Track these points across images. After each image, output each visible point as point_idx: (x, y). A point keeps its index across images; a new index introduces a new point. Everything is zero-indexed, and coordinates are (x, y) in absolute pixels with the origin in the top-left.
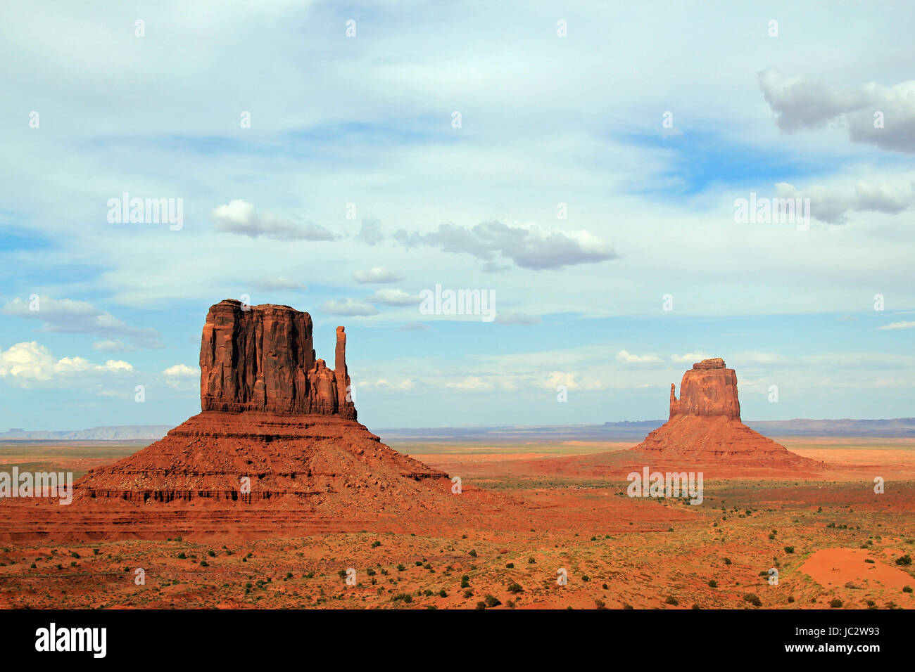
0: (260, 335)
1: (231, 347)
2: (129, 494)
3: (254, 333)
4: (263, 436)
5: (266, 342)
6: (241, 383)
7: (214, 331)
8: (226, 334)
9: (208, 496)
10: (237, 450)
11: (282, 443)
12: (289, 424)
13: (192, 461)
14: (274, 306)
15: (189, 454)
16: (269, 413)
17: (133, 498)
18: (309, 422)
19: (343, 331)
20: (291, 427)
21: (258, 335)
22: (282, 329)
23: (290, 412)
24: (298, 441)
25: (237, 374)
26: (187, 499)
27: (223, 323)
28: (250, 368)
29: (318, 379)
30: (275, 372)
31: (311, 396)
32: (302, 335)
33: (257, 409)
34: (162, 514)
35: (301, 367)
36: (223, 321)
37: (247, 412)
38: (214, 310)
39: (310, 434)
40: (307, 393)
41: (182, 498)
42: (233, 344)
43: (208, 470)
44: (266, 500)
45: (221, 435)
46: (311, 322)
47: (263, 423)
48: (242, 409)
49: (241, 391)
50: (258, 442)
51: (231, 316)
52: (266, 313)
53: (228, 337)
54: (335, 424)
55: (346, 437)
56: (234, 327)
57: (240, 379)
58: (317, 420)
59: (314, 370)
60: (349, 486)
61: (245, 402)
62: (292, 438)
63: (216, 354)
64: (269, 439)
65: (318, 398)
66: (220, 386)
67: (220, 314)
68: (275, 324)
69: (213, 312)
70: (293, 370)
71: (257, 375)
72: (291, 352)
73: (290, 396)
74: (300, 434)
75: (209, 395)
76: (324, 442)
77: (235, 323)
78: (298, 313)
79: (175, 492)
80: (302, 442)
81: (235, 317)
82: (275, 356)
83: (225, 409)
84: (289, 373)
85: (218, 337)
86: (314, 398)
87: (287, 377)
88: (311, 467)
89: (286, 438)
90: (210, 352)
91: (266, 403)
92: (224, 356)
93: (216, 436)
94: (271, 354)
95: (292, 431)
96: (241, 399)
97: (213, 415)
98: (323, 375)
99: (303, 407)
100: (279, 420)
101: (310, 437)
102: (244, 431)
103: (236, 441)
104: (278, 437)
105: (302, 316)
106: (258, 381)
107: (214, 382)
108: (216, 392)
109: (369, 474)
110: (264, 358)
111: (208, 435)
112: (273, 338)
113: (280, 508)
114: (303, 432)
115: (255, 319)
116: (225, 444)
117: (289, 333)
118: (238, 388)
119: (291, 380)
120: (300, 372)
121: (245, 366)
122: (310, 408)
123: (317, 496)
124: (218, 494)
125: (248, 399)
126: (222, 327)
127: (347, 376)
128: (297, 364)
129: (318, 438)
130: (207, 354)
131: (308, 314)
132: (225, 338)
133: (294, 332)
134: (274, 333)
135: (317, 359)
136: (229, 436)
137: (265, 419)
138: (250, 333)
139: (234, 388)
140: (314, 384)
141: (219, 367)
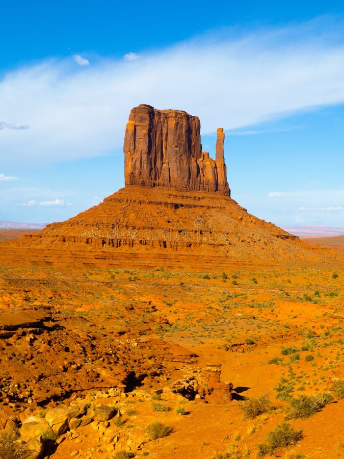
0: (166, 132)
1: (147, 140)
2: (90, 241)
3: (162, 130)
4: (172, 204)
5: (170, 138)
6: (153, 166)
7: (135, 126)
8: (144, 129)
9: (145, 244)
10: (158, 213)
11: (185, 210)
12: (187, 197)
13: (128, 219)
14: (175, 111)
15: (125, 214)
16: (171, 188)
17: (93, 243)
18: (200, 196)
19: (222, 131)
20: (188, 199)
21: (164, 132)
22: (181, 128)
23: (187, 189)
24: (196, 209)
25: (151, 159)
26: (131, 245)
27: (141, 121)
28: (159, 155)
29: (204, 165)
30: (177, 158)
31: (200, 177)
32: (194, 133)
33: (164, 185)
34: (123, 254)
35: (193, 156)
36: (142, 120)
37: (158, 187)
38: (135, 111)
39: (202, 204)
40: (197, 176)
41: (128, 245)
42: (149, 137)
43: (142, 226)
44: (188, 248)
45: (144, 202)
46: (200, 124)
47: (170, 195)
48: (154, 185)
49: (153, 171)
50: (169, 208)
51: (147, 116)
52: (170, 115)
53: (145, 131)
54: (218, 199)
55: (227, 207)
56: (149, 125)
57: (153, 162)
58: (206, 195)
59: (201, 159)
60: (242, 241)
61: (155, 180)
62: (191, 207)
63: (136, 144)
64: (176, 206)
65: (205, 180)
66: (139, 168)
67: (139, 115)
68: (177, 124)
69: (134, 113)
70: (189, 158)
71: (164, 161)
72: (187, 144)
73: (187, 177)
74: (196, 204)
75: (132, 173)
76: (213, 210)
77: (150, 122)
78: (192, 117)
79: (122, 241)
80: (197, 209)
81: (150, 117)
82: (177, 147)
83: (143, 184)
84: (186, 160)
85: (137, 131)
86: (202, 180)
87: (185, 163)
88: (210, 227)
89: (187, 206)
90: (132, 142)
91: (170, 182)
92: (142, 145)
93: (140, 202)
94: (174, 145)
95: (191, 202)
96: (153, 177)
97: (136, 188)
98: (208, 163)
99: (195, 185)
100: (179, 194)
101: (203, 207)
102: (159, 200)
103: (155, 207)
104: (182, 205)
105: (194, 119)
106: (164, 165)
107: (135, 164)
108: (137, 172)
109: (252, 233)
110: (169, 149)
111: (135, 201)
112: (176, 133)
113: (202, 254)
114: (198, 203)
115: (162, 119)
116: (148, 208)
117: (186, 131)
118: (151, 169)
119: (187, 165)
120: (193, 160)
121: (156, 154)
122: (200, 186)
123: (223, 247)
124: (153, 243)
125: (157, 178)
126: (141, 124)
127: (224, 165)
128: (191, 154)
129: (209, 208)
130: (130, 144)
131: (198, 118)
132: (142, 132)
133: (189, 131)
134: (177, 130)
135: (203, 151)
136: (150, 203)
137: (171, 192)
138: (159, 129)
139: (149, 169)
140: (202, 169)
141: (139, 153)
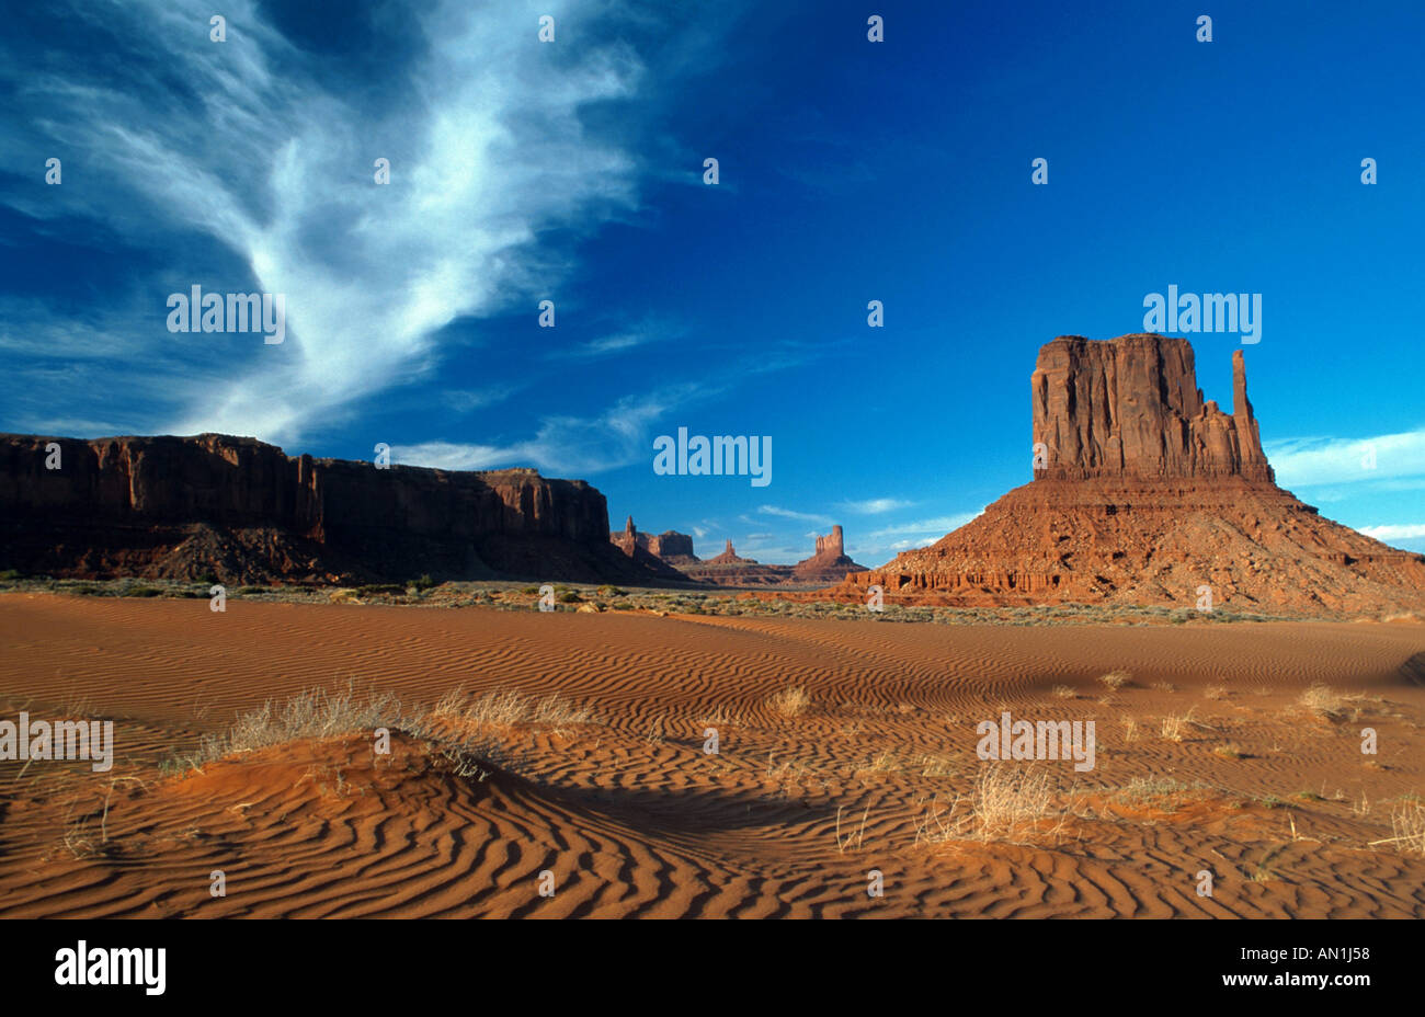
0: (1112, 376)
1: (1066, 395)
3: (1104, 373)
5: (1122, 384)
6: (1085, 440)
7: (1045, 375)
8: (1061, 378)
12: (1153, 492)
16: (1127, 479)
20: (1156, 495)
21: (1109, 377)
22: (1141, 365)
25: (1079, 429)
27: (1054, 365)
28: (1099, 421)
29: (1207, 428)
31: (1194, 452)
33: (1109, 474)
35: (1177, 414)
36: (1055, 363)
37: (1095, 480)
40: (1186, 448)
46: (1190, 350)
48: (1089, 476)
49: (1086, 450)
53: (1062, 382)
56: (1070, 369)
57: (1084, 434)
58: (1201, 484)
59: (1199, 417)
61: (1092, 465)
65: (1205, 454)
66: (1055, 448)
67: (1051, 355)
68: (1130, 358)
70: (1162, 418)
71: (1112, 430)
72: (1157, 392)
73: (1158, 453)
78: (1170, 339)
81: (1071, 355)
82: (1132, 400)
83: (1063, 476)
84: (1155, 422)
85: (1050, 383)
86: (1199, 456)
87: (1151, 427)
90: (1040, 403)
91: (1123, 466)
92: (1059, 406)
96: (1086, 462)
98: (1214, 422)
99: (1180, 468)
105: (1176, 341)
106: (1112, 437)
107: (1047, 443)
112: (1128, 377)
114: (1177, 501)
115: (1102, 354)
117: (1153, 368)
118: (1080, 447)
119: (1158, 432)
120: (1175, 421)
121: (1090, 419)
122: (1193, 469)
125: (1097, 461)
126: (1056, 370)
128: (1169, 410)
130: (1036, 407)
132: (1058, 384)
133: (1160, 367)
135: (1204, 401)
138: (1097, 375)
139: (1075, 447)
140: (1198, 435)
141: (1053, 422)
